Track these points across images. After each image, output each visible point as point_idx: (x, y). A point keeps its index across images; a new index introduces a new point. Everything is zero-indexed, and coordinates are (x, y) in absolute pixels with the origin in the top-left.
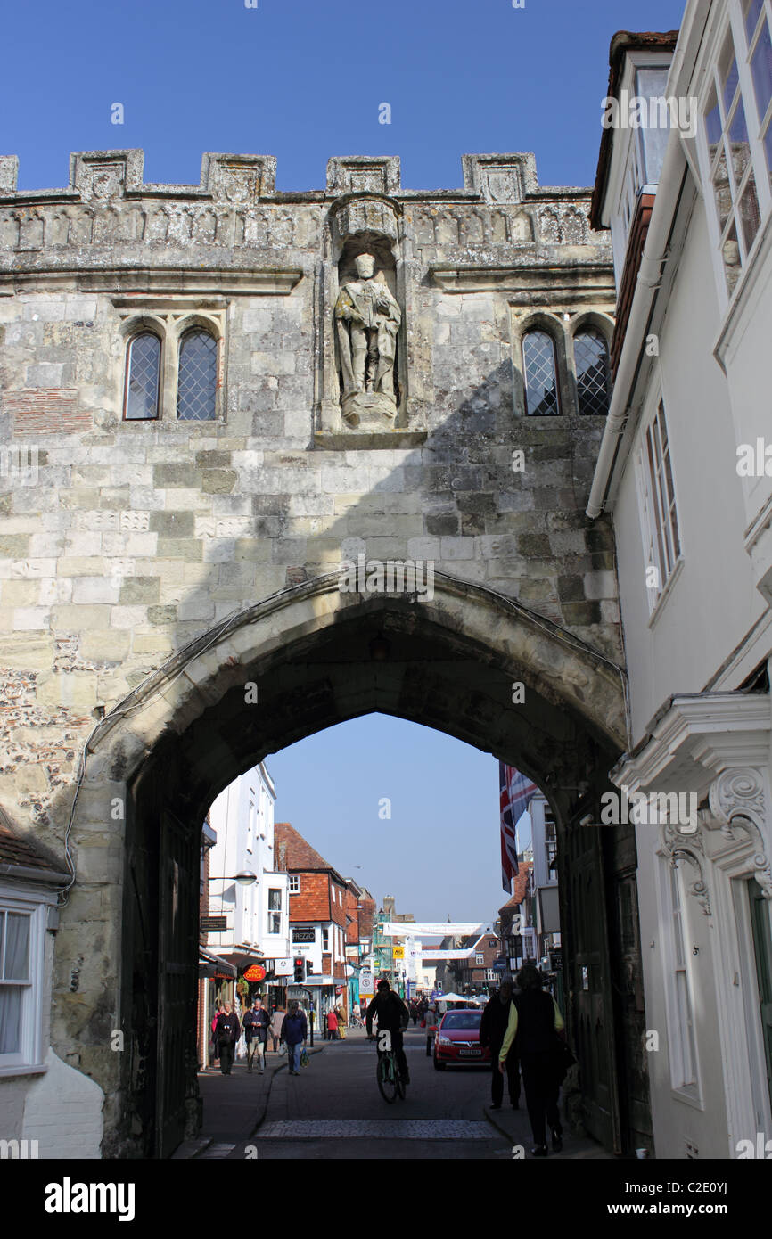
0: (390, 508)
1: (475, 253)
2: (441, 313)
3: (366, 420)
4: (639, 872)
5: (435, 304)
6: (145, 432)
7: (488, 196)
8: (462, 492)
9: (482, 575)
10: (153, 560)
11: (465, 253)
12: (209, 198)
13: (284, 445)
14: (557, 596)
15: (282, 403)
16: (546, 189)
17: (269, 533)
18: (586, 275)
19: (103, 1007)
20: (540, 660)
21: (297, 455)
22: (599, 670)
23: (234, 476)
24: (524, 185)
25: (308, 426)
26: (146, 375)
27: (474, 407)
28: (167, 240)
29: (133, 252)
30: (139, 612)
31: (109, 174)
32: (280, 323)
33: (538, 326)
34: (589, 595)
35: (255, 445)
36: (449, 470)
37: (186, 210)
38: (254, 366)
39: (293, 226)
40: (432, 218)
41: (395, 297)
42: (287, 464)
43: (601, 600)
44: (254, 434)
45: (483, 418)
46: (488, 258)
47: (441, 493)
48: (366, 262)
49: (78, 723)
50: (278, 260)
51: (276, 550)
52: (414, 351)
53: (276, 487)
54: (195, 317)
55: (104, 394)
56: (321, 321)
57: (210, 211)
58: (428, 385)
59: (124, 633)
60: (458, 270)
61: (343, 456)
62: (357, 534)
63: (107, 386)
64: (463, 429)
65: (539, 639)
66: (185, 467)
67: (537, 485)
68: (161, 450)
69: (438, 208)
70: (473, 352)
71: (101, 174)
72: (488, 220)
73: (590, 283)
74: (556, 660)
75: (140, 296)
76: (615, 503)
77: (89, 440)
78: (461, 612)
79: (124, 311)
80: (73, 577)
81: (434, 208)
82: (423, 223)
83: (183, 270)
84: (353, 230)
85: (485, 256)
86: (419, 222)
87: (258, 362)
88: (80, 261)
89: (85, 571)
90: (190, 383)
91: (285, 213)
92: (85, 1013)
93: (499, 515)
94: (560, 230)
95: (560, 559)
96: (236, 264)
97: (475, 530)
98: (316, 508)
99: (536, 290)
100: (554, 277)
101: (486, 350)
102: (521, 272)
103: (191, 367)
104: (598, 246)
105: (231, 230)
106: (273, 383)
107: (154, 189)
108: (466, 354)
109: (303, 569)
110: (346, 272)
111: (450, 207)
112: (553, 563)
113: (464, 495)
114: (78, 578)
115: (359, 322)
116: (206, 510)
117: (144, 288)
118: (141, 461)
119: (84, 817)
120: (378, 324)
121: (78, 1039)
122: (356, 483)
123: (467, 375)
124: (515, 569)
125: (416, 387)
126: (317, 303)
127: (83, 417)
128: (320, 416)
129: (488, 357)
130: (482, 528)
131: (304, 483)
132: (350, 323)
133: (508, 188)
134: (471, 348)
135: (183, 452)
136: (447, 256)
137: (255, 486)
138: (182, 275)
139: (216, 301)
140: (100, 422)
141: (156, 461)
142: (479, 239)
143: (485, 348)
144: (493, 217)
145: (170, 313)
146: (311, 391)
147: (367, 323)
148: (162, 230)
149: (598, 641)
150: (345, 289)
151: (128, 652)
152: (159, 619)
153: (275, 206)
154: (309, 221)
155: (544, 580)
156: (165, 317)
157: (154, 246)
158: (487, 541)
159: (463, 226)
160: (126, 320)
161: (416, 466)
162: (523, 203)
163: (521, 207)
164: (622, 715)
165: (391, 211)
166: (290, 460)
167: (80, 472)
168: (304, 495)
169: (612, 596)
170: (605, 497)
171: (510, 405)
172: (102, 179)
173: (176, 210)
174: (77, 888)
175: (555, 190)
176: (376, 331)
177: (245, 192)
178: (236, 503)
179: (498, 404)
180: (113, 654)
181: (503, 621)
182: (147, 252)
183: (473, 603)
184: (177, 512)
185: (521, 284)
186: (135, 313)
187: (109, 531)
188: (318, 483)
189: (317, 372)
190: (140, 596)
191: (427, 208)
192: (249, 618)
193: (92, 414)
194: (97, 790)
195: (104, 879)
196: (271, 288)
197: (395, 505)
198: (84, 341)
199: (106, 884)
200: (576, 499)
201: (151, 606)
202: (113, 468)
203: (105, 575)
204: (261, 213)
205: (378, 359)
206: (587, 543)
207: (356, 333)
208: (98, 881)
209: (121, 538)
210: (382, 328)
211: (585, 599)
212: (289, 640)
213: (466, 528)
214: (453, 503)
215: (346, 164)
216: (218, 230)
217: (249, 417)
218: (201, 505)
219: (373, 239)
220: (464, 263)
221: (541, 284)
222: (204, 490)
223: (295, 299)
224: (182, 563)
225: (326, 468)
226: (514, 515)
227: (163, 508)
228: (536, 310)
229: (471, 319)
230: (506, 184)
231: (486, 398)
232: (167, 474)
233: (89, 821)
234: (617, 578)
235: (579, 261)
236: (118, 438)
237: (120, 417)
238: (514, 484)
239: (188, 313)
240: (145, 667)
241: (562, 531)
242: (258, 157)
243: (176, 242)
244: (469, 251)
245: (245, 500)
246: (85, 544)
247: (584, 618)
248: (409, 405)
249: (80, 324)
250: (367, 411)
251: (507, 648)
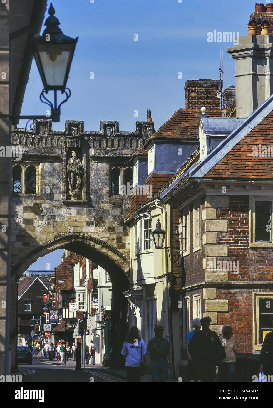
1: (102, 151)
2: (93, 168)
5: (91, 166)
6: (20, 198)
7: (106, 134)
9: (99, 236)
10: (24, 231)
11: (99, 151)
12: (35, 133)
13: (54, 203)
14: (116, 242)
15: (53, 191)
17: (51, 225)
23: (42, 210)
24: (115, 131)
25: (60, 198)
30: (21, 243)
35: (47, 202)
36: (93, 210)
38: (47, 181)
40: (92, 140)
44: (47, 200)
45: (101, 197)
46: (105, 153)
47: (91, 216)
53: (52, 213)
54: (31, 166)
57: (35, 136)
59: (17, 248)
60: (97, 157)
61: (68, 206)
62: (71, 226)
64: (96, 200)
65: (111, 252)
66: (31, 207)
67: (113, 214)
68: (25, 203)
69: (93, 137)
70: (100, 179)
78: (94, 245)
83: (30, 155)
91: (54, 138)
93: (104, 222)
94: (123, 145)
96: (42, 153)
97: (98, 225)
98: (61, 219)
99: (116, 162)
100: (121, 159)
101: (103, 178)
105: (41, 142)
109: (58, 234)
112: (116, 234)
113: (96, 217)
116: (36, 219)
118: (20, 205)
123: (98, 185)
124: (107, 235)
131: (59, 213)
132: (71, 172)
135: (30, 203)
136: (95, 151)
137: (47, 213)
141: (24, 206)
142: (103, 147)
146: (61, 189)
149: (124, 253)
150: (69, 162)
152: (25, 245)
153: (52, 135)
155: (113, 238)
156: (24, 165)
157: (21, 146)
158: (101, 228)
159: (99, 143)
160: (14, 166)
161: (85, 209)
163: (114, 138)
166: (55, 206)
168: (59, 216)
169: (128, 242)
171: (108, 193)
177: (44, 131)
178: (43, 217)
179: (105, 193)
180: (15, 253)
181: (103, 247)
183: (97, 243)
184: (29, 219)
186: (16, 164)
187: (13, 223)
188: (62, 213)
189: (62, 184)
190: (20, 239)
191: (90, 137)
196: (51, 160)
197: (80, 219)
203: (12, 234)
204: (48, 137)
205: (77, 181)
206: (123, 229)
209: (16, 225)
211: (122, 243)
214: (93, 219)
216: (38, 142)
217: (46, 195)
218: (34, 217)
220: (99, 155)
222: (35, 213)
224: (30, 231)
225: (64, 209)
226: (107, 222)
227: (26, 218)
228: (116, 167)
229: (100, 170)
232: (26, 209)
234: (130, 238)
235: (127, 155)
237: (13, 192)
238: (108, 215)
241: (118, 226)
247: (122, 247)
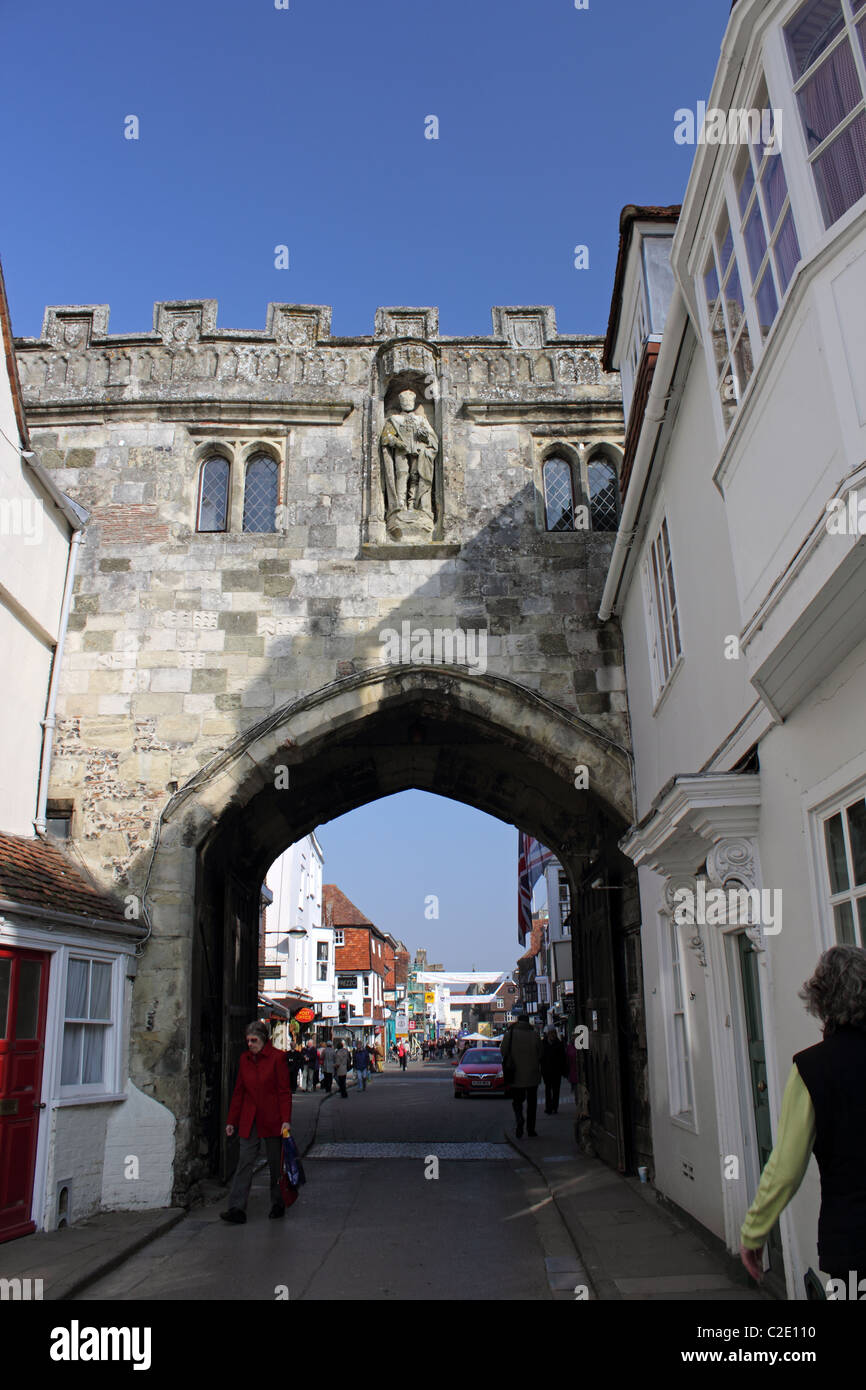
0: (427, 611)
1: (502, 390)
2: (473, 442)
3: (408, 534)
4: (643, 929)
5: (468, 435)
6: (215, 542)
7: (514, 342)
8: (490, 598)
9: (508, 669)
10: (221, 654)
11: (494, 391)
12: (274, 341)
13: (336, 555)
14: (573, 689)
15: (335, 517)
16: (564, 337)
17: (322, 631)
18: (598, 411)
19: (175, 1044)
20: (558, 744)
21: (347, 564)
22: (609, 753)
23: (292, 581)
24: (545, 334)
25: (357, 539)
26: (217, 494)
27: (501, 523)
28: (236, 377)
29: (204, 387)
30: (208, 699)
31: (188, 320)
32: (333, 449)
33: (556, 454)
34: (600, 687)
35: (310, 555)
36: (479, 579)
37: (253, 351)
38: (310, 486)
39: (345, 366)
40: (466, 360)
41: (434, 428)
42: (338, 571)
43: (611, 691)
44: (310, 546)
45: (509, 533)
46: (514, 395)
47: (473, 598)
48: (408, 397)
49: (155, 796)
50: (331, 395)
51: (328, 647)
52: (450, 474)
53: (328, 592)
54: (260, 443)
55: (180, 510)
56: (369, 447)
57: (273, 352)
58: (462, 504)
59: (195, 718)
60: (488, 405)
61: (388, 566)
63: (182, 502)
64: (491, 542)
65: (557, 726)
66: (249, 573)
67: (555, 591)
68: (229, 559)
69: (471, 351)
70: (500, 476)
71: (180, 320)
72: (514, 363)
73: (602, 417)
74: (572, 744)
75: (212, 425)
76: (623, 609)
77: (166, 550)
78: (489, 702)
79: (198, 438)
80: (151, 669)
81: (467, 352)
82: (458, 364)
83: (250, 402)
84: (397, 370)
85: (511, 393)
86: (455, 364)
87: (313, 483)
88: (161, 395)
89: (162, 663)
90: (255, 500)
91: (339, 355)
92: (159, 1049)
93: (523, 617)
94: (576, 372)
95: (575, 656)
96: (295, 398)
97: (502, 630)
98: (363, 610)
99: (555, 423)
100: (571, 412)
101: (512, 474)
102: (542, 407)
103: (255, 487)
104: (609, 386)
105: (292, 369)
106: (327, 501)
107: (226, 333)
108: (494, 478)
109: (351, 663)
110: (391, 406)
111: (479, 351)
112: (569, 659)
113: (493, 599)
114: (155, 669)
115: (402, 449)
116: (267, 611)
117: (216, 418)
118: (212, 568)
119: (159, 879)
120: (419, 450)
121: (153, 1071)
122: (399, 588)
123: (496, 495)
124: (536, 664)
125: (451, 505)
126: (365, 432)
127: (162, 529)
128: (367, 530)
129: (514, 479)
130: (507, 628)
131: (353, 588)
132: (395, 450)
133: (531, 335)
134: (499, 472)
135: (247, 560)
136: (479, 393)
137: (311, 592)
138: (249, 407)
139: (278, 430)
140: (176, 533)
141: (224, 568)
142: (506, 379)
143: (511, 473)
144: (518, 360)
145: (238, 440)
146: (359, 509)
147: (408, 450)
148: (233, 368)
149: (608, 728)
150: (390, 421)
151: (198, 735)
152: (226, 706)
153: (329, 349)
154: (360, 361)
155: (561, 674)
156: (233, 444)
157: (225, 382)
158: (512, 639)
159: (492, 367)
160: (200, 445)
161: (450, 575)
162: (544, 348)
163: (542, 352)
164: (628, 792)
165: (430, 354)
166: (341, 568)
167: (158, 577)
168: (353, 599)
169: (620, 688)
170: (615, 602)
171: (532, 522)
172: (181, 325)
173: (244, 351)
174: (153, 940)
175: (572, 337)
176: (417, 457)
177: (304, 337)
178: (293, 605)
179: (522, 521)
180: (185, 736)
181: (525, 710)
182: (219, 387)
183: (500, 694)
184: (242, 613)
185: (542, 417)
186: (208, 439)
187: (184, 629)
188: (366, 588)
189: (365, 492)
190: (209, 685)
191: (461, 352)
192: (304, 706)
193: (169, 527)
194: (171, 854)
195: (176, 933)
196: (326, 419)
197: (433, 608)
198: (163, 463)
199: (178, 937)
200: (589, 604)
201: (219, 694)
202: (187, 574)
203: (179, 667)
204: (318, 354)
205: (418, 481)
206: (599, 642)
207: (399, 458)
208: (170, 934)
209: (193, 635)
210: (421, 454)
211: (596, 690)
212: (339, 725)
213: (494, 629)
214: (483, 606)
215: (391, 314)
216: (281, 369)
217: (305, 530)
218: (263, 607)
219: (414, 377)
220: (494, 399)
221: (559, 418)
222: (266, 593)
223: (346, 428)
224: (246, 657)
225: (373, 576)
226: (536, 617)
227: (230, 609)
228: (556, 440)
229: (499, 448)
230: (529, 331)
231: (512, 515)
232: (234, 580)
233: (163, 882)
234: (625, 672)
235: (593, 399)
236: (192, 548)
237: (193, 529)
238: (536, 591)
239: (253, 440)
240: (213, 748)
241: (577, 632)
242: (316, 307)
243: (243, 379)
244: (498, 389)
245: (301, 603)
246: (161, 639)
247: (597, 707)
248: (445, 521)
249: (160, 449)
250: (408, 526)
251: (529, 735)
